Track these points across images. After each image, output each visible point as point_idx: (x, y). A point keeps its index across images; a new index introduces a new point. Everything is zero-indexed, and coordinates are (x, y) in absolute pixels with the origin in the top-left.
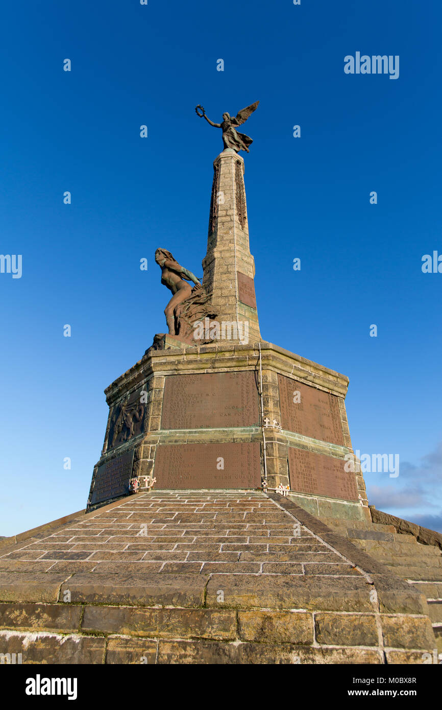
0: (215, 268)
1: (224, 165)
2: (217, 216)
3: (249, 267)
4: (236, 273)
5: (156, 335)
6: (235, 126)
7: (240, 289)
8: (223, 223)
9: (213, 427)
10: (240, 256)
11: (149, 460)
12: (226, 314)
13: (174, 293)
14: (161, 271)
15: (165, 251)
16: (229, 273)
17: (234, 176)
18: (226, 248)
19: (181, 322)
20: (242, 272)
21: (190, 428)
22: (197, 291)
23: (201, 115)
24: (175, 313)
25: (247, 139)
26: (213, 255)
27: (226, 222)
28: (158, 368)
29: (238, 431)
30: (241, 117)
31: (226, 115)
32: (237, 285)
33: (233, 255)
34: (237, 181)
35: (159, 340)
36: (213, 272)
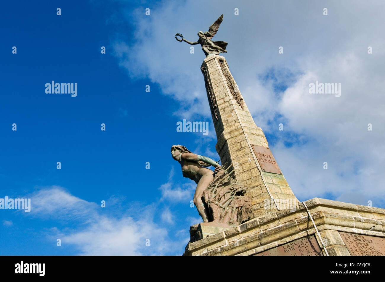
0: (229, 148)
1: (210, 66)
2: (216, 105)
3: (261, 138)
4: (250, 147)
5: (191, 228)
6: (210, 38)
7: (259, 160)
8: (224, 109)
10: (248, 131)
12: (254, 187)
13: (197, 182)
14: (180, 165)
15: (179, 146)
16: (244, 148)
17: (221, 71)
18: (234, 128)
19: (212, 207)
20: (255, 144)
22: (219, 173)
23: (181, 40)
24: (203, 199)
26: (224, 138)
27: (227, 107)
30: (212, 30)
31: (200, 33)
32: (255, 158)
33: (241, 131)
34: (225, 74)
35: (195, 232)
36: (229, 152)
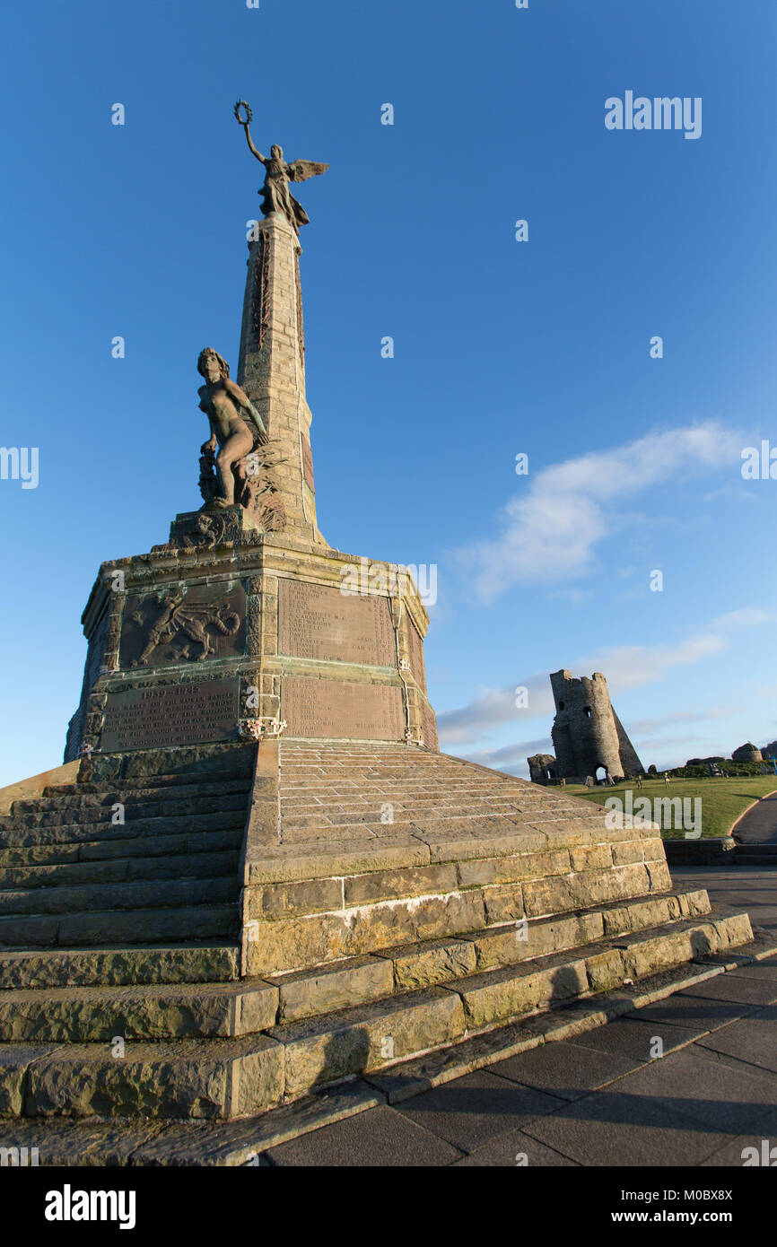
1: (279, 243)
2: (268, 325)
3: (308, 430)
4: (299, 434)
7: (304, 461)
8: (280, 344)
9: (346, 661)
10: (302, 409)
11: (272, 696)
12: (288, 493)
17: (294, 271)
18: (286, 388)
20: (304, 435)
21: (317, 657)
23: (242, 121)
25: (302, 213)
26: (267, 391)
27: (285, 344)
28: (271, 564)
32: (301, 453)
33: (295, 403)
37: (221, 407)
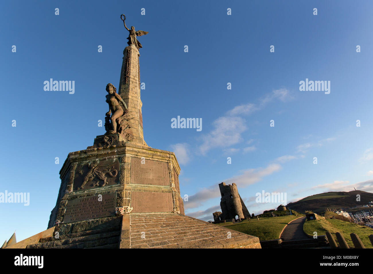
0: (129, 103)
1: (133, 53)
3: (141, 108)
4: (138, 110)
7: (140, 118)
8: (132, 82)
9: (153, 185)
10: (139, 102)
11: (128, 198)
12: (134, 128)
17: (137, 61)
18: (134, 96)
23: (123, 19)
25: (140, 45)
26: (128, 96)
29: (163, 187)
37: (113, 101)
